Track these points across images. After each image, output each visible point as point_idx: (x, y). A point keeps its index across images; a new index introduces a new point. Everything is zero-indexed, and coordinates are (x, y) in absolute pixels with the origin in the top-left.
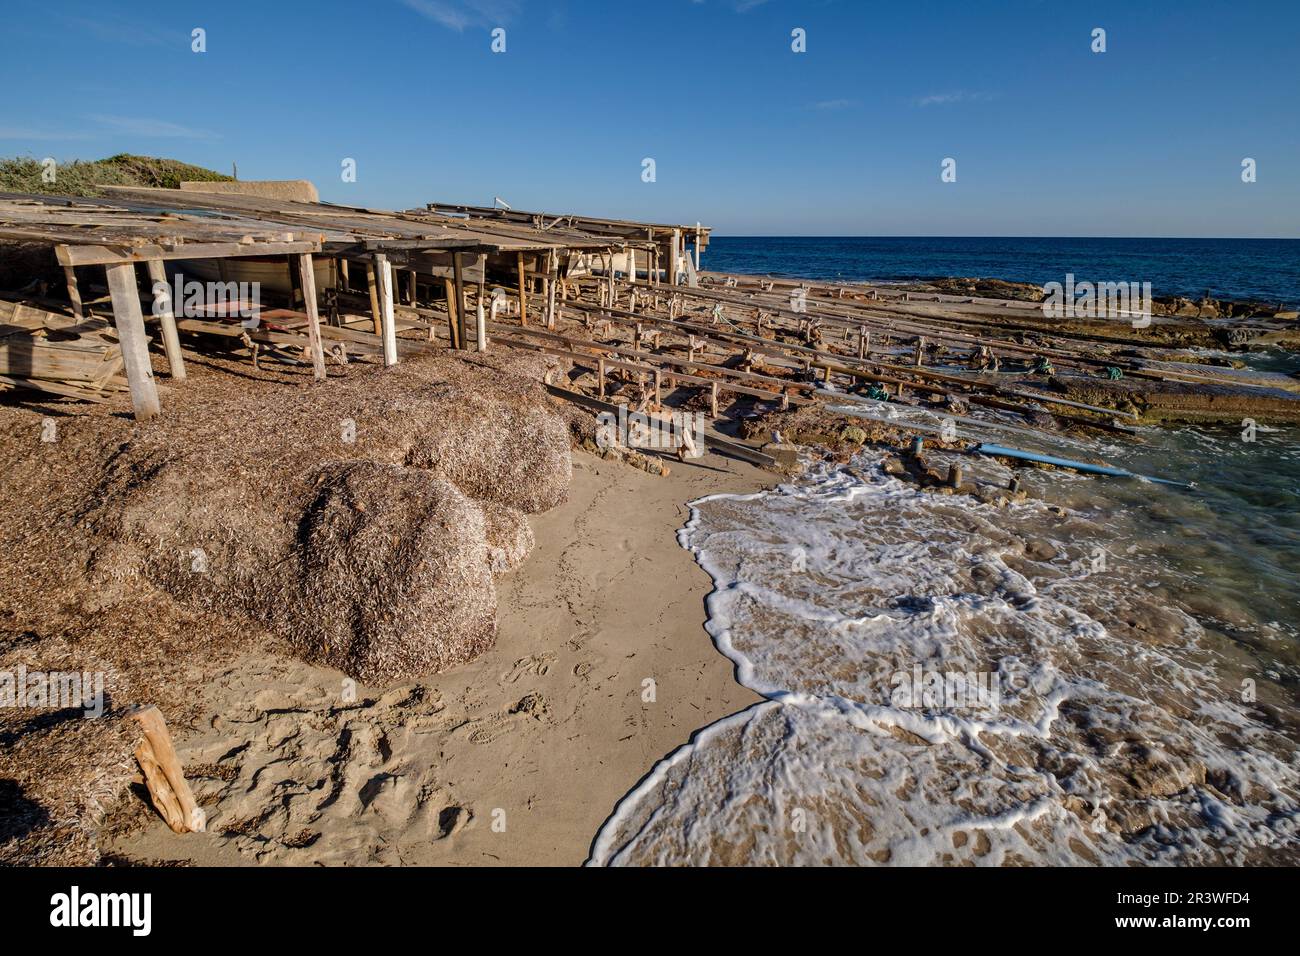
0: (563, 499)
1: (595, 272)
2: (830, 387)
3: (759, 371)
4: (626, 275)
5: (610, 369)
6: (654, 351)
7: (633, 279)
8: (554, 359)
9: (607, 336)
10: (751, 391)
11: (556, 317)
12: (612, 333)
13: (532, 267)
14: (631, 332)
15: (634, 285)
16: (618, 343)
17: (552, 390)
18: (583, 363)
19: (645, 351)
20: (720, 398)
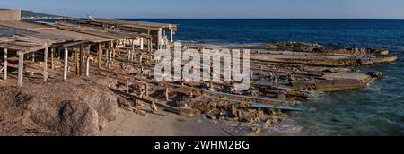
0: (114, 119)
1: (126, 45)
2: (212, 90)
3: (187, 85)
4: (139, 46)
5: (131, 84)
6: (148, 78)
7: (142, 48)
8: (111, 79)
9: (130, 72)
10: (183, 92)
11: (111, 64)
12: (132, 70)
13: (103, 46)
14: (139, 70)
15: (142, 51)
16: (135, 74)
17: (111, 89)
18: (121, 81)
19: (145, 78)
20: (169, 95)
